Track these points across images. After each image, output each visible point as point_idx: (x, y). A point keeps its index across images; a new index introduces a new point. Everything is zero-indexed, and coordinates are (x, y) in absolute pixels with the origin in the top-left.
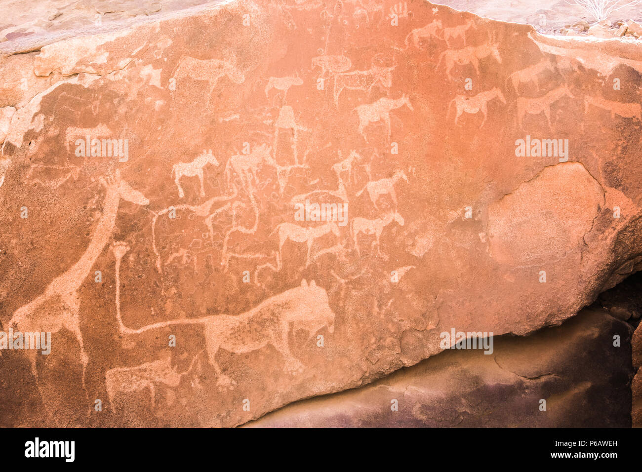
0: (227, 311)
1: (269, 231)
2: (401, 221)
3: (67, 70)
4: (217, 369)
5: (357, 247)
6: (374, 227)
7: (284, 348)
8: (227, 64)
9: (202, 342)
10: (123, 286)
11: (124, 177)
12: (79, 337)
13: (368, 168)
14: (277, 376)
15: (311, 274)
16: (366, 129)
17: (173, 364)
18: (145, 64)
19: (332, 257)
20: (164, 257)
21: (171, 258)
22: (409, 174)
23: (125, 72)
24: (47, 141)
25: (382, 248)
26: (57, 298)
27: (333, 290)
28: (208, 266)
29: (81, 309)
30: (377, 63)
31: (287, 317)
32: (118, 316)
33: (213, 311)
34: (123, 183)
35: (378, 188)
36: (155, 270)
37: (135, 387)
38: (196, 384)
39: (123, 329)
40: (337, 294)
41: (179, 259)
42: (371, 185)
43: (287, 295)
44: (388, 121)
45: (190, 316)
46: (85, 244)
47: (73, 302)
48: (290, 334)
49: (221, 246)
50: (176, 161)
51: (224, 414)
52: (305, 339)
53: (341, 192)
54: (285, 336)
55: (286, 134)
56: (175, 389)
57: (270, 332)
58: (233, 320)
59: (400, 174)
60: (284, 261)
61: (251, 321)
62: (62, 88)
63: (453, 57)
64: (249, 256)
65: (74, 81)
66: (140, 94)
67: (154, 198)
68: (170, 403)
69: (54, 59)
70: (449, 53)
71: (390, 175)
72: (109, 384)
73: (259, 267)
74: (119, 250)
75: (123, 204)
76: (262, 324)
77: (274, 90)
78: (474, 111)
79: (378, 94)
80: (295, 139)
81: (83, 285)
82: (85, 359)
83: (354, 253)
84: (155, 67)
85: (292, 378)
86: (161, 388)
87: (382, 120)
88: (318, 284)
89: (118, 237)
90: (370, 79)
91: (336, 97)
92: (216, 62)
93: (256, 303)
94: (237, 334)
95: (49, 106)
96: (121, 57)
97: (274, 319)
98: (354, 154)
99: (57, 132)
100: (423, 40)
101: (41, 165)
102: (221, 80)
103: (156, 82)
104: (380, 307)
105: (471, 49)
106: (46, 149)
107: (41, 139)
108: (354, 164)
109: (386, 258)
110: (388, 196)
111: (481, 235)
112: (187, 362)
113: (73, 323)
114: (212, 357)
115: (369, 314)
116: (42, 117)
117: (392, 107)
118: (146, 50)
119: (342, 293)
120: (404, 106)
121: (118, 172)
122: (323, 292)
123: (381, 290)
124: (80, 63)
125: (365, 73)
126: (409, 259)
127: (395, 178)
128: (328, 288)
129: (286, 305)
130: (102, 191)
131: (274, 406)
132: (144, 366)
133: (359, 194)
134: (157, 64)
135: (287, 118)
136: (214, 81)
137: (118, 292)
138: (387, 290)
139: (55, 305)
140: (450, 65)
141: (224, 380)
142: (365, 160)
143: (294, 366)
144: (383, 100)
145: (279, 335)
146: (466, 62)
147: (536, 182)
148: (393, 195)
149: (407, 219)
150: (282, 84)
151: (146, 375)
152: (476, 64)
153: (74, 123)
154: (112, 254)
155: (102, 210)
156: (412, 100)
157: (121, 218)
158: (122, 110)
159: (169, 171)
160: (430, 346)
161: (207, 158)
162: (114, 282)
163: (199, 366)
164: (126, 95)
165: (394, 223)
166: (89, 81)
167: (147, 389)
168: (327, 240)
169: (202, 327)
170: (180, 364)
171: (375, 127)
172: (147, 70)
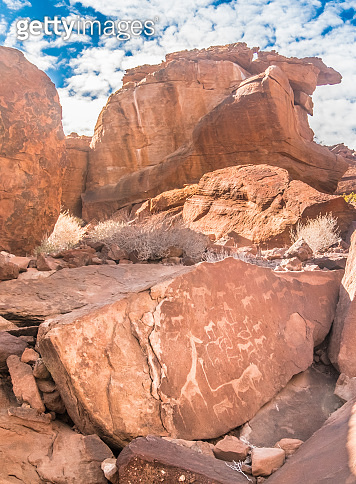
0: (236, 378)
1: (236, 347)
3: (162, 296)
4: (240, 399)
5: (258, 349)
7: (254, 388)
8: (205, 289)
9: (233, 390)
10: (207, 374)
11: (192, 334)
12: (202, 396)
13: (251, 321)
14: (255, 398)
15: (251, 361)
16: (246, 308)
17: (229, 400)
18: (183, 291)
19: (254, 354)
21: (215, 362)
22: (261, 322)
23: (179, 295)
24: (167, 323)
25: (264, 348)
26: (191, 382)
28: (225, 363)
29: (199, 385)
30: (241, 284)
31: (251, 376)
32: (209, 385)
33: (232, 379)
34: (193, 336)
35: (256, 327)
36: (213, 366)
37: (222, 411)
38: (237, 406)
39: (212, 390)
40: (259, 366)
42: (254, 327)
43: (248, 369)
45: (227, 382)
47: (195, 383)
48: (253, 382)
50: (204, 325)
52: (258, 383)
53: (248, 331)
54: (253, 384)
55: (228, 312)
56: (232, 409)
57: (248, 383)
58: (238, 381)
60: (243, 357)
61: (242, 380)
63: (257, 280)
64: (234, 357)
65: (166, 300)
66: (186, 302)
67: (203, 340)
68: (233, 414)
69: (156, 292)
71: (257, 323)
72: (215, 411)
73: (238, 361)
74: (201, 361)
75: (196, 344)
76: (245, 380)
77: (219, 297)
78: (268, 298)
79: (245, 295)
80: (231, 313)
81: (196, 377)
82: (206, 403)
83: (258, 351)
85: (259, 398)
86: (229, 410)
87: (249, 304)
88: (254, 364)
89: (199, 356)
90: (241, 290)
91: (235, 298)
92: (202, 288)
93: (242, 373)
94: (241, 385)
95: (163, 309)
96: (176, 289)
97: (248, 378)
98: (246, 317)
99: (169, 320)
101: (169, 333)
102: (205, 295)
103: (189, 297)
104: (271, 368)
106: (168, 326)
107: (165, 323)
108: (248, 320)
109: (266, 351)
110: (260, 330)
111: (284, 340)
112: (232, 398)
113: (197, 390)
114: (237, 395)
115: (269, 372)
116: (163, 314)
117: (249, 299)
118: (182, 286)
119: (261, 366)
120: (252, 299)
121: (190, 332)
122: (256, 366)
124: (165, 293)
125: (239, 288)
126: (272, 351)
127: (259, 324)
128: (257, 364)
129: (249, 373)
130: (189, 340)
132: (222, 403)
133: (252, 330)
134: (186, 291)
135: (227, 308)
136: (203, 295)
137: (206, 377)
138: (270, 363)
139: (191, 385)
140: (257, 283)
141: (243, 403)
142: (250, 318)
143: (258, 393)
144: (247, 297)
146: (261, 282)
147: (290, 320)
149: (266, 337)
150: (221, 294)
152: (263, 282)
153: (172, 316)
154: (199, 363)
155: (191, 347)
156: (253, 296)
157: (197, 349)
158: (183, 309)
159: (204, 330)
161: (211, 324)
162: (203, 373)
163: (236, 399)
164: (182, 303)
165: (264, 339)
166: (170, 299)
167: (225, 410)
168: (250, 348)
169: (231, 385)
170: (231, 400)
171: (248, 306)
172: (185, 293)
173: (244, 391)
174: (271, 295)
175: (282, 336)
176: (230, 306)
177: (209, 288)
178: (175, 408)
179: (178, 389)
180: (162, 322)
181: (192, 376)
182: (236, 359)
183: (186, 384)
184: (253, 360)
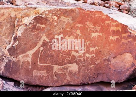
0: (58, 65)
1: (70, 52)
2: (95, 56)
3: (40, 13)
4: (54, 75)
5: (85, 59)
6: (90, 56)
7: (67, 74)
8: (70, 19)
9: (53, 69)
10: (40, 55)
11: (45, 35)
12: (30, 63)
13: (91, 45)
14: (65, 79)
15: (76, 62)
16: (92, 38)
17: (46, 72)
18: (54, 15)
19: (80, 60)
20: (49, 52)
21: (51, 52)
22: (98, 48)
23: (51, 16)
24: (33, 25)
25: (90, 60)
26: (28, 55)
27: (79, 66)
28: (57, 56)
29: (32, 58)
30: (98, 26)
31: (69, 69)
32: (38, 61)
33: (56, 64)
34: (45, 36)
35: (92, 49)
36: (47, 54)
37: (38, 75)
38: (49, 77)
39: (39, 63)
40: (80, 67)
41: (52, 53)
42: (91, 48)
43: (70, 65)
44: (97, 37)
45: (51, 64)
46: (35, 46)
47: (31, 56)
48: (69, 72)
49: (60, 53)
50: (56, 35)
51: (53, 84)
52: (72, 74)
54: (68, 72)
55: (78, 35)
56: (46, 77)
57: (66, 71)
58: (59, 67)
59: (97, 48)
60: (71, 58)
61: (62, 68)
62: (38, 16)
63: (112, 28)
64: (65, 56)
65: (41, 15)
66: (52, 21)
67: (50, 41)
68: (44, 79)
69: (38, 10)
70: (111, 27)
71: (95, 47)
72: (34, 73)
73: (66, 58)
74: (41, 49)
75: (44, 40)
76: (64, 69)
77: (77, 26)
78: (114, 39)
79: (96, 32)
80: (79, 36)
81: (33, 54)
82: (30, 67)
83: (85, 60)
84: (56, 17)
85: (67, 80)
86: (43, 76)
87: (96, 37)
88: (77, 64)
89: (42, 46)
90: (96, 28)
91: (88, 30)
92: (68, 18)
93: (64, 65)
94: (59, 70)
95: (35, 19)
96: (50, 13)
97: (67, 68)
98: (89, 42)
99: (35, 24)
100: (107, 24)
101: (31, 29)
102: (68, 22)
103: (56, 19)
104: (87, 71)
105: (116, 28)
106: (32, 27)
107: (32, 25)
108: (89, 44)
109: (90, 62)
110: (93, 51)
111: (109, 62)
112: (49, 72)
114: (54, 73)
115: (85, 72)
116: (33, 21)
117: (98, 35)
118: (55, 13)
119: (81, 67)
120: (101, 35)
121: (45, 34)
122: (77, 66)
123: (88, 68)
124: (43, 12)
125: (95, 27)
126: (95, 64)
127: (96, 48)
128: (78, 65)
129: (70, 67)
130: (41, 37)
131: (63, 85)
132: (41, 71)
133: (88, 49)
134: (57, 16)
135: (78, 32)
136: (66, 22)
137: (39, 56)
138: (89, 68)
139: (27, 56)
140: (111, 30)
141: (55, 78)
142: (91, 43)
143: (68, 78)
144: (97, 33)
145: (67, 72)
146: (114, 30)
147: (122, 55)
148: (95, 51)
149: (96, 56)
150: (79, 25)
151: (41, 73)
152: (116, 31)
153: (39, 23)
154: (40, 49)
155: (40, 40)
156: (102, 34)
157: (43, 43)
158: (48, 23)
159: (54, 36)
160: (95, 81)
162: (39, 54)
163: (51, 74)
164: (50, 20)
165: (93, 56)
166: (44, 16)
167: (40, 75)
168: (80, 56)
169: (53, 67)
170: (47, 73)
171: (94, 38)
172: (55, 17)
173: (60, 73)
174: (117, 39)
175: (108, 60)
176: (81, 32)
177: (72, 20)
178: (10, 61)
179: (18, 54)
180: (30, 24)
181: (31, 53)
182: (66, 57)
183: (25, 54)
184: (77, 62)
